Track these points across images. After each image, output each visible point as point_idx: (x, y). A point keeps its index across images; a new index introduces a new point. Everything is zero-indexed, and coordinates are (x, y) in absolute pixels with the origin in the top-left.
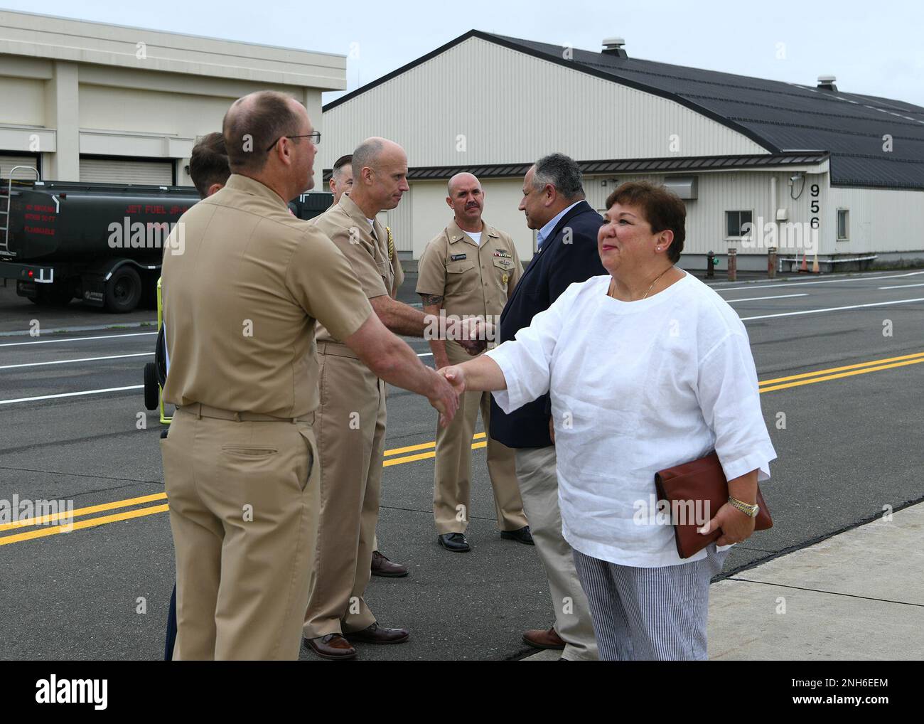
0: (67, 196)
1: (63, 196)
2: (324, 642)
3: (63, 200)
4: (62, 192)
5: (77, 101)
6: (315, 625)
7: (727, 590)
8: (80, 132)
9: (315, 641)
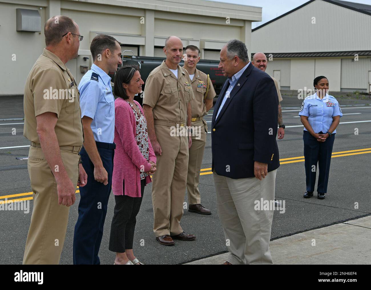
0: (144, 62)
1: (142, 62)
2: (162, 238)
3: (142, 64)
4: (142, 60)
5: (154, 25)
6: (158, 232)
7: (339, 227)
8: (154, 37)
9: (159, 238)
